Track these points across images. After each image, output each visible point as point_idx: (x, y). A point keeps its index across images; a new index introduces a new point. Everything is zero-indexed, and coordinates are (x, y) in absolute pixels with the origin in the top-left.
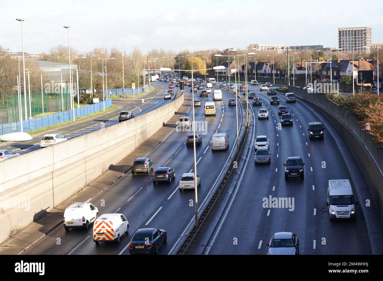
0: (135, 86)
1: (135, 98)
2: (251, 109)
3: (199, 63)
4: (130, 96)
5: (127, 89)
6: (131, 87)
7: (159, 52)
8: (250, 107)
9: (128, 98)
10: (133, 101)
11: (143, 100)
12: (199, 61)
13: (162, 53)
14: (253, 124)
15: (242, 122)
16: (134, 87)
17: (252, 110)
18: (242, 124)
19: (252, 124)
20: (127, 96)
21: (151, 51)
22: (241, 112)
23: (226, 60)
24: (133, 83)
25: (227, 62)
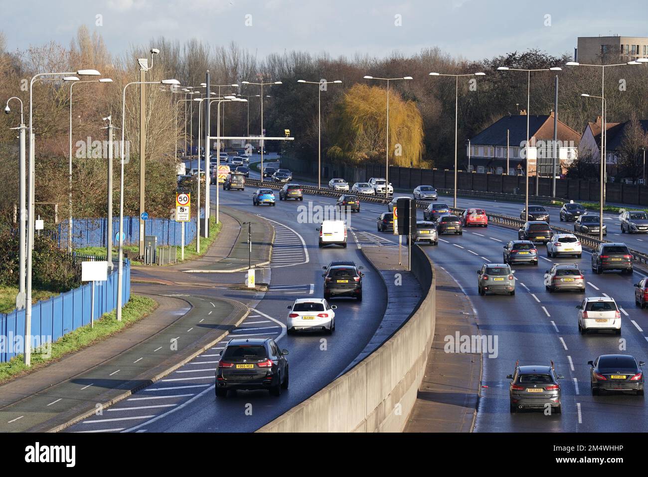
0: (188, 208)
9: (162, 264)
11: (252, 273)
23: (517, 104)
24: (183, 195)
25: (522, 113)
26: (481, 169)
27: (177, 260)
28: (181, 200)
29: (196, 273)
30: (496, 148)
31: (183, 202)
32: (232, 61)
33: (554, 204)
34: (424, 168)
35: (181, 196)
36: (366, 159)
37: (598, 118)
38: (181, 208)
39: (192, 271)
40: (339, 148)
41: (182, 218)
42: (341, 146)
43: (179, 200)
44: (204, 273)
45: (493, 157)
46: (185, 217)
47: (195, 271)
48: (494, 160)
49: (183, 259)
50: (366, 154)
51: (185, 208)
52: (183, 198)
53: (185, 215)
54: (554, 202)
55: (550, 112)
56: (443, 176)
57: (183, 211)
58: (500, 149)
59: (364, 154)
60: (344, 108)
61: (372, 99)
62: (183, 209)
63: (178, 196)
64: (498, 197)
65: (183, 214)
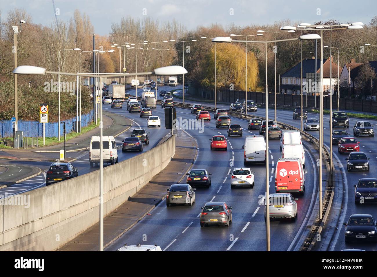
0: (47, 115)
1: (48, 147)
2: (344, 185)
3: (239, 61)
4: (34, 142)
5: (27, 122)
6: (37, 119)
7: (142, 27)
8: (343, 181)
9: (26, 147)
10: (37, 155)
11: (62, 152)
12: (238, 54)
13: (150, 31)
14: (337, 225)
15: (308, 220)
16: (44, 119)
17: (347, 188)
18: (306, 223)
19: (334, 225)
20: (25, 141)
21: (119, 24)
22: (314, 193)
23: (311, 53)
24: (44, 107)
25: (313, 58)
26: (289, 92)
27: (38, 145)
28: (43, 110)
29: (42, 153)
30: (297, 79)
31: (44, 111)
32: (174, 30)
33: (313, 111)
34: (258, 92)
35: (42, 107)
36: (222, 86)
37: (352, 60)
38: (43, 115)
39: (39, 152)
40: (208, 80)
41: (44, 120)
42: (209, 78)
43: (41, 110)
44: (48, 153)
45: (295, 84)
46: (45, 120)
47: (41, 152)
48: (295, 86)
49: (44, 145)
50: (223, 84)
51: (45, 114)
52: (44, 109)
53: (45, 119)
54: (313, 110)
55: (328, 57)
56: (262, 96)
57: (44, 117)
58: (299, 80)
59: (221, 83)
60: (211, 57)
61: (227, 51)
62: (44, 115)
63: (41, 107)
64: (285, 108)
65: (44, 118)
